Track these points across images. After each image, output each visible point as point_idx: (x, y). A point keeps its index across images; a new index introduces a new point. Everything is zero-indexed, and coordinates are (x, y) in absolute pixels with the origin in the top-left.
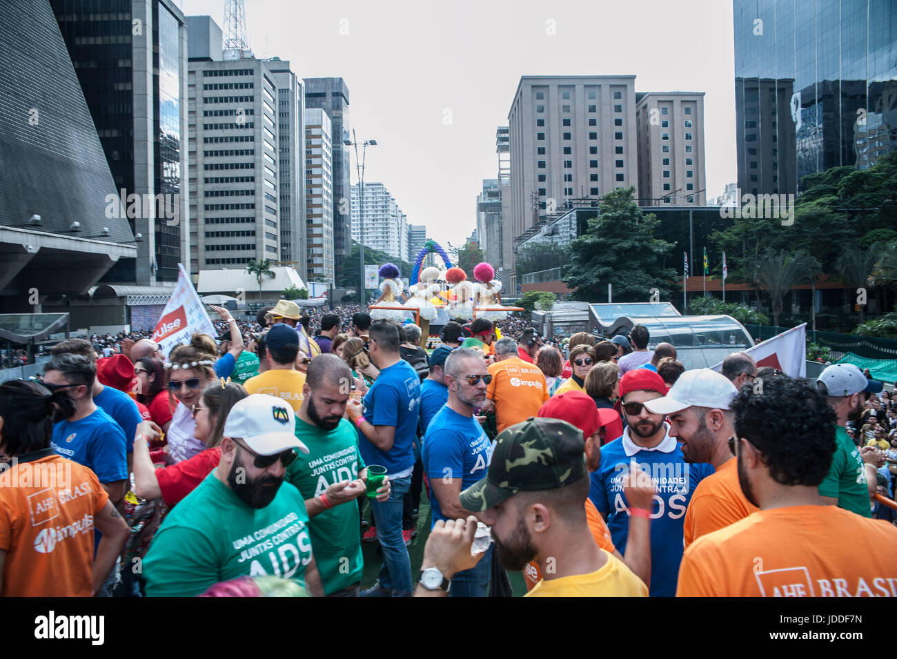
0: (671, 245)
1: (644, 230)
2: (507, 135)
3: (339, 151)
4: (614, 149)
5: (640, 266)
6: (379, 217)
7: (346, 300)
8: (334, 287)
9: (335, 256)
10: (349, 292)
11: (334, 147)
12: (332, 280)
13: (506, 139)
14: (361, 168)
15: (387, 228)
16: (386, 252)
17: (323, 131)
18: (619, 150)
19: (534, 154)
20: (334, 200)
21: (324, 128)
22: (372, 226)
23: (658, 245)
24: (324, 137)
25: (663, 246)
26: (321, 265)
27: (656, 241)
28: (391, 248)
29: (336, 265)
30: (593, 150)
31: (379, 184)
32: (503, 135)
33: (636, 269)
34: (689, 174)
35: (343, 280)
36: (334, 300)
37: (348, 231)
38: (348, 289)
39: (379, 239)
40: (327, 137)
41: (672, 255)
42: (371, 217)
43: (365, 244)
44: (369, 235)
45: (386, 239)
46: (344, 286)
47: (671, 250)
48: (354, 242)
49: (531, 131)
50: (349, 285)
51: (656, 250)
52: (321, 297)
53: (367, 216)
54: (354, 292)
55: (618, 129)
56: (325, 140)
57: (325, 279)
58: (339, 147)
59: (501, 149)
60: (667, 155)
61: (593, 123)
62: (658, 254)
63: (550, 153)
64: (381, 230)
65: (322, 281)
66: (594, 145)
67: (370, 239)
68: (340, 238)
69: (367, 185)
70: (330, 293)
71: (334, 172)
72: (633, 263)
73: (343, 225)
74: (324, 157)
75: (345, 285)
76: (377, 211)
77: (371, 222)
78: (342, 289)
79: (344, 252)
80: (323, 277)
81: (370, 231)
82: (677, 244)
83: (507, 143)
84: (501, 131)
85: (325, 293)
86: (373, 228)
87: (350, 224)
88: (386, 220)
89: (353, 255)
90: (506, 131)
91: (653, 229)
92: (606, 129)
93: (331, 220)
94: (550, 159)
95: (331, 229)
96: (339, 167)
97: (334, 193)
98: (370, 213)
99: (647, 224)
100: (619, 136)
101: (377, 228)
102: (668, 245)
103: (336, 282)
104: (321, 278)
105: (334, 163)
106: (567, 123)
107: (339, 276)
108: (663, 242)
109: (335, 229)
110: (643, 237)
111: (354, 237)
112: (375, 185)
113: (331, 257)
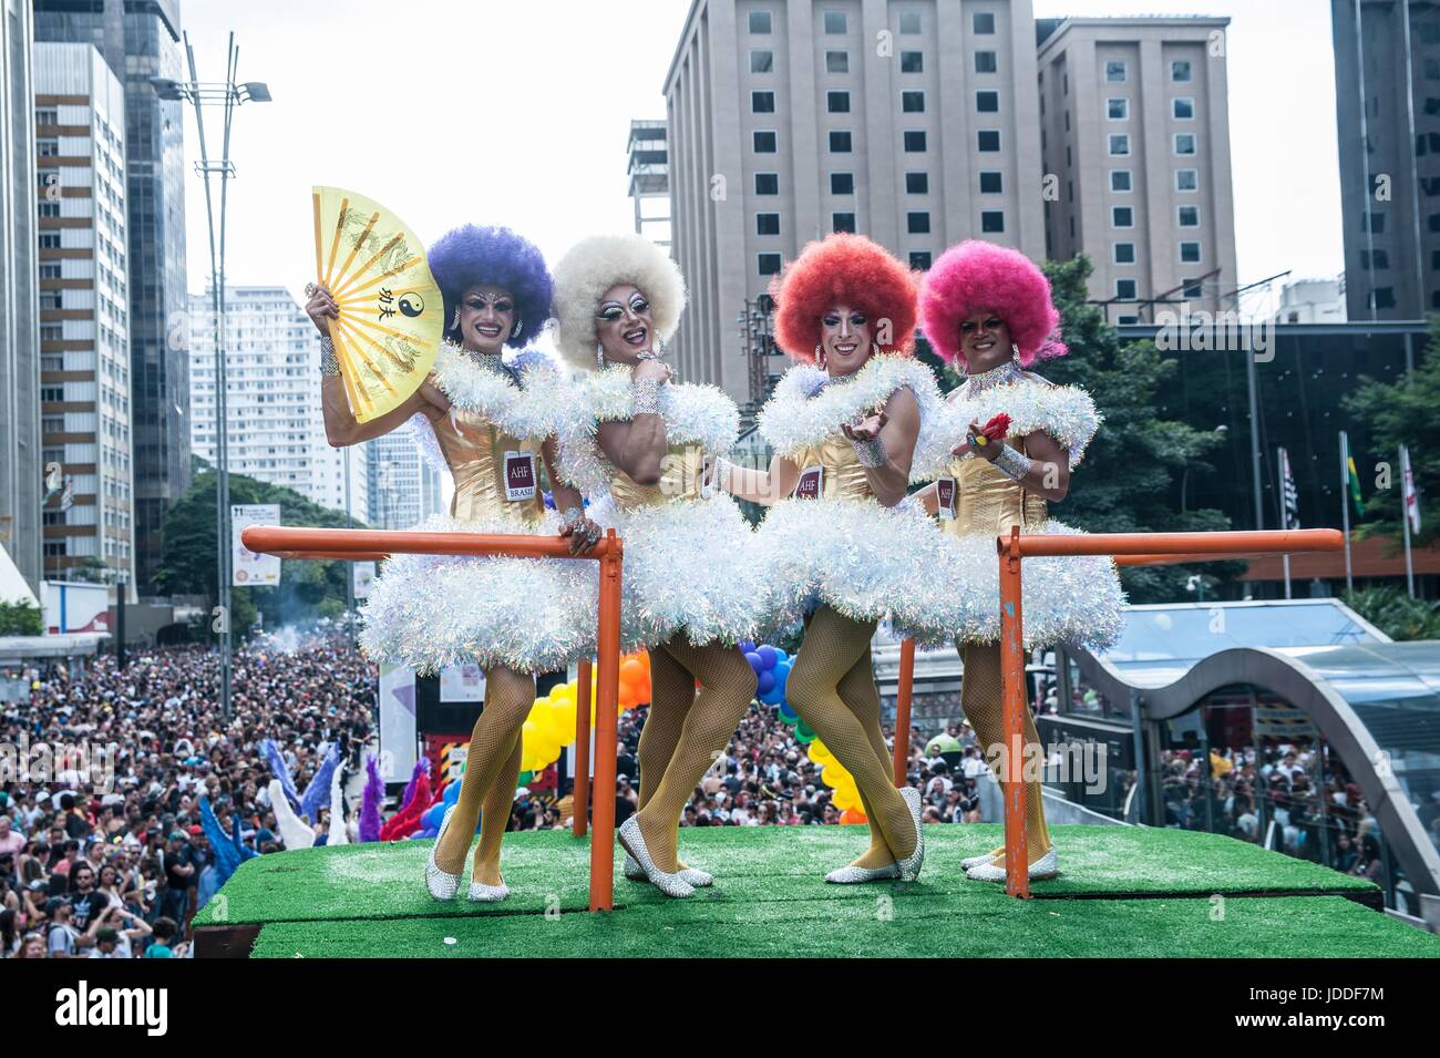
0: (1208, 435)
1: (1124, 391)
2: (659, 145)
3: (149, 181)
4: (977, 180)
5: (1119, 503)
6: (277, 390)
7: (173, 636)
8: (133, 598)
9: (139, 503)
10: (181, 614)
11: (131, 168)
12: (129, 575)
13: (660, 157)
14: (216, 178)
15: (302, 423)
16: (301, 491)
17: (94, 115)
18: (991, 183)
19: (745, 192)
20: (134, 331)
21: (98, 106)
22: (255, 416)
23: (1167, 438)
24: (98, 135)
25: (1182, 441)
26: (91, 531)
27: (1160, 425)
28: (316, 480)
29: (140, 531)
30: (917, 184)
31: (278, 293)
32: (647, 146)
33: (1106, 512)
34: (1190, 253)
35: (162, 574)
36: (130, 638)
37: (181, 425)
38: (181, 604)
39: (279, 455)
40: (109, 136)
41: (1211, 468)
42: (254, 390)
43: (235, 469)
44: (248, 442)
45: (298, 455)
46: (166, 593)
47: (1211, 453)
48: (200, 462)
49: (733, 125)
50: (183, 591)
51: (1164, 451)
52: (89, 628)
53: (241, 386)
54: (197, 611)
55: (988, 121)
56: (104, 145)
57: (103, 573)
58: (150, 169)
59: (644, 185)
60: (1124, 199)
61: (913, 103)
62: (1172, 466)
63: (791, 190)
64: (285, 428)
65: (95, 580)
66: (917, 169)
67: (249, 456)
68: (153, 448)
69: (241, 293)
70: (117, 617)
71: (134, 245)
72: (1097, 492)
73: (164, 407)
74: (100, 196)
75: (168, 589)
76: (270, 372)
77: (255, 403)
78: (159, 604)
79: (167, 491)
80: (99, 566)
81: (249, 429)
82: (1225, 433)
83: (659, 169)
84: (641, 133)
85: (100, 617)
86: (260, 423)
87: (186, 405)
88: (301, 398)
89: (196, 498)
90: (659, 134)
91: (1150, 387)
92: (952, 121)
93: (124, 390)
94: (792, 209)
95: (125, 419)
96: (150, 230)
97: (135, 308)
98: (249, 377)
99: (1132, 369)
100: (989, 142)
101: (271, 423)
102: (1197, 437)
103: (141, 581)
104: (91, 571)
105: (134, 218)
106: (839, 102)
107: (151, 563)
108: (1180, 430)
109: (138, 419)
110: (1125, 410)
111: (201, 450)
112: (267, 293)
113: (126, 502)
